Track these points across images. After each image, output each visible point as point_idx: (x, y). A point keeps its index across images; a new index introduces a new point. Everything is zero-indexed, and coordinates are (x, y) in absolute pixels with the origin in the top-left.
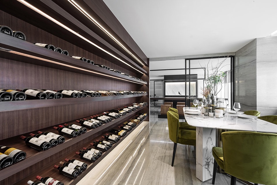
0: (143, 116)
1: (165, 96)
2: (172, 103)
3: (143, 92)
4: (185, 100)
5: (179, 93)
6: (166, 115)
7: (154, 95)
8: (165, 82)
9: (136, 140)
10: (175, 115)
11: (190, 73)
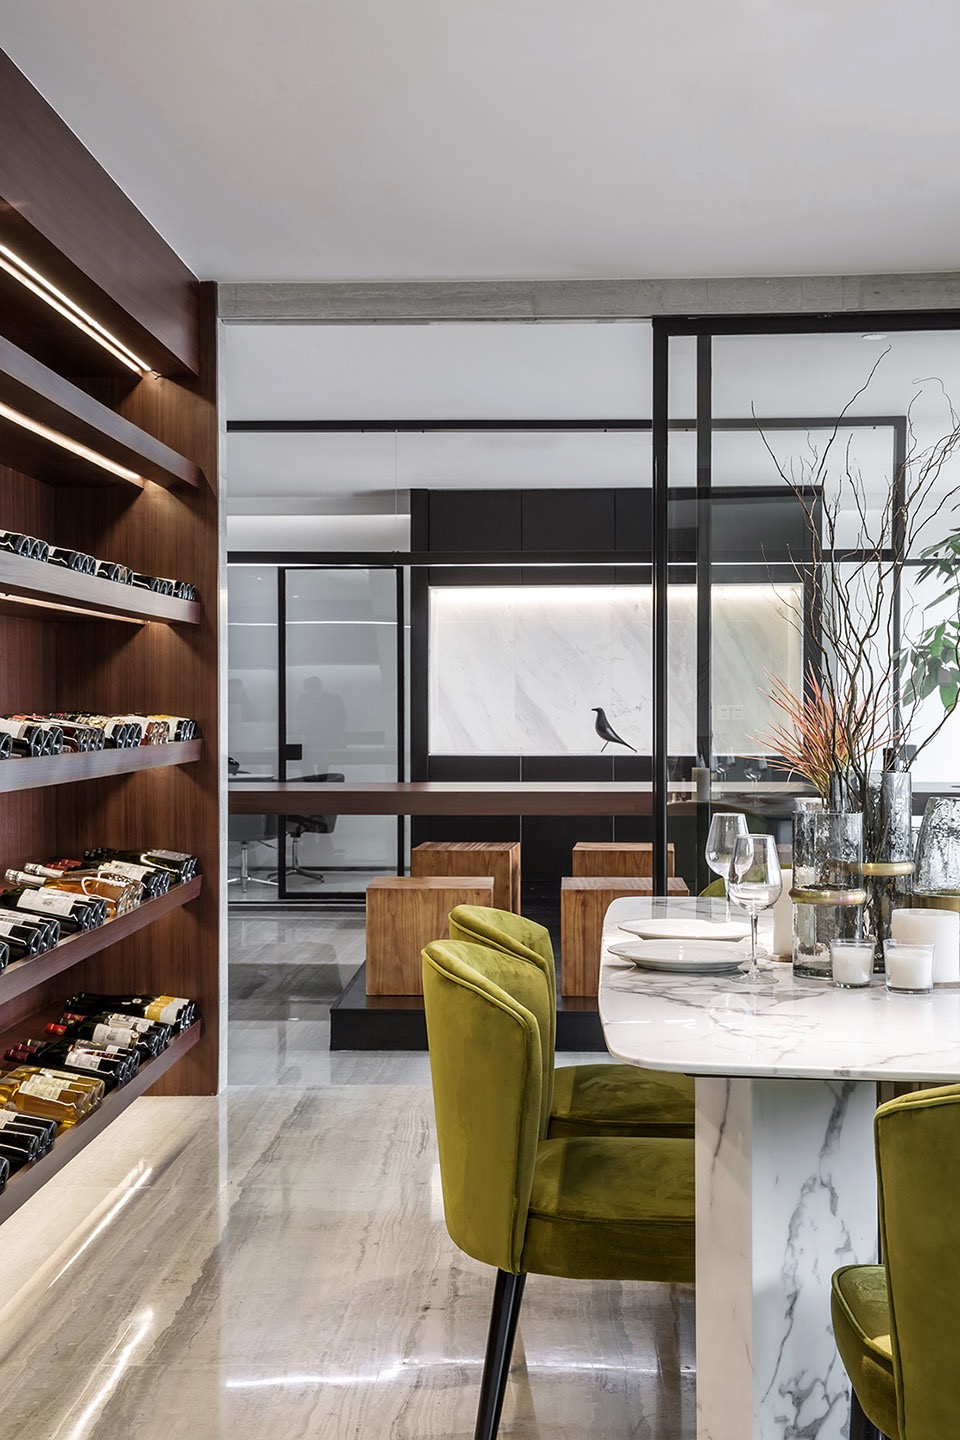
0: (143, 1025)
1: (428, 767)
2: (515, 851)
3: (144, 722)
4: (648, 810)
5: (602, 727)
6: (411, 1006)
7: (275, 748)
8: (423, 582)
9: (58, 1318)
10: (504, 978)
11: (704, 471)
